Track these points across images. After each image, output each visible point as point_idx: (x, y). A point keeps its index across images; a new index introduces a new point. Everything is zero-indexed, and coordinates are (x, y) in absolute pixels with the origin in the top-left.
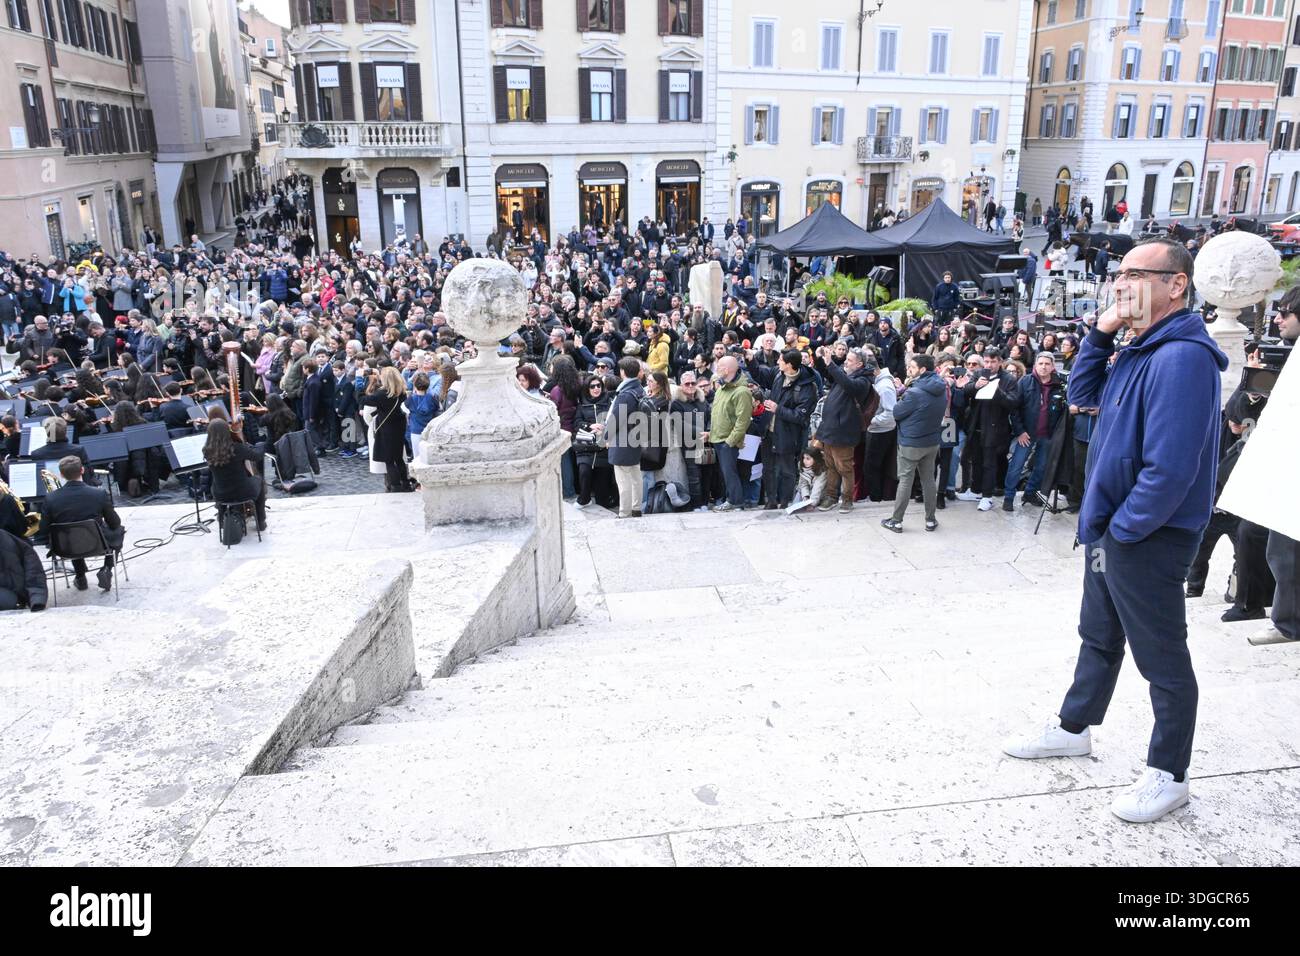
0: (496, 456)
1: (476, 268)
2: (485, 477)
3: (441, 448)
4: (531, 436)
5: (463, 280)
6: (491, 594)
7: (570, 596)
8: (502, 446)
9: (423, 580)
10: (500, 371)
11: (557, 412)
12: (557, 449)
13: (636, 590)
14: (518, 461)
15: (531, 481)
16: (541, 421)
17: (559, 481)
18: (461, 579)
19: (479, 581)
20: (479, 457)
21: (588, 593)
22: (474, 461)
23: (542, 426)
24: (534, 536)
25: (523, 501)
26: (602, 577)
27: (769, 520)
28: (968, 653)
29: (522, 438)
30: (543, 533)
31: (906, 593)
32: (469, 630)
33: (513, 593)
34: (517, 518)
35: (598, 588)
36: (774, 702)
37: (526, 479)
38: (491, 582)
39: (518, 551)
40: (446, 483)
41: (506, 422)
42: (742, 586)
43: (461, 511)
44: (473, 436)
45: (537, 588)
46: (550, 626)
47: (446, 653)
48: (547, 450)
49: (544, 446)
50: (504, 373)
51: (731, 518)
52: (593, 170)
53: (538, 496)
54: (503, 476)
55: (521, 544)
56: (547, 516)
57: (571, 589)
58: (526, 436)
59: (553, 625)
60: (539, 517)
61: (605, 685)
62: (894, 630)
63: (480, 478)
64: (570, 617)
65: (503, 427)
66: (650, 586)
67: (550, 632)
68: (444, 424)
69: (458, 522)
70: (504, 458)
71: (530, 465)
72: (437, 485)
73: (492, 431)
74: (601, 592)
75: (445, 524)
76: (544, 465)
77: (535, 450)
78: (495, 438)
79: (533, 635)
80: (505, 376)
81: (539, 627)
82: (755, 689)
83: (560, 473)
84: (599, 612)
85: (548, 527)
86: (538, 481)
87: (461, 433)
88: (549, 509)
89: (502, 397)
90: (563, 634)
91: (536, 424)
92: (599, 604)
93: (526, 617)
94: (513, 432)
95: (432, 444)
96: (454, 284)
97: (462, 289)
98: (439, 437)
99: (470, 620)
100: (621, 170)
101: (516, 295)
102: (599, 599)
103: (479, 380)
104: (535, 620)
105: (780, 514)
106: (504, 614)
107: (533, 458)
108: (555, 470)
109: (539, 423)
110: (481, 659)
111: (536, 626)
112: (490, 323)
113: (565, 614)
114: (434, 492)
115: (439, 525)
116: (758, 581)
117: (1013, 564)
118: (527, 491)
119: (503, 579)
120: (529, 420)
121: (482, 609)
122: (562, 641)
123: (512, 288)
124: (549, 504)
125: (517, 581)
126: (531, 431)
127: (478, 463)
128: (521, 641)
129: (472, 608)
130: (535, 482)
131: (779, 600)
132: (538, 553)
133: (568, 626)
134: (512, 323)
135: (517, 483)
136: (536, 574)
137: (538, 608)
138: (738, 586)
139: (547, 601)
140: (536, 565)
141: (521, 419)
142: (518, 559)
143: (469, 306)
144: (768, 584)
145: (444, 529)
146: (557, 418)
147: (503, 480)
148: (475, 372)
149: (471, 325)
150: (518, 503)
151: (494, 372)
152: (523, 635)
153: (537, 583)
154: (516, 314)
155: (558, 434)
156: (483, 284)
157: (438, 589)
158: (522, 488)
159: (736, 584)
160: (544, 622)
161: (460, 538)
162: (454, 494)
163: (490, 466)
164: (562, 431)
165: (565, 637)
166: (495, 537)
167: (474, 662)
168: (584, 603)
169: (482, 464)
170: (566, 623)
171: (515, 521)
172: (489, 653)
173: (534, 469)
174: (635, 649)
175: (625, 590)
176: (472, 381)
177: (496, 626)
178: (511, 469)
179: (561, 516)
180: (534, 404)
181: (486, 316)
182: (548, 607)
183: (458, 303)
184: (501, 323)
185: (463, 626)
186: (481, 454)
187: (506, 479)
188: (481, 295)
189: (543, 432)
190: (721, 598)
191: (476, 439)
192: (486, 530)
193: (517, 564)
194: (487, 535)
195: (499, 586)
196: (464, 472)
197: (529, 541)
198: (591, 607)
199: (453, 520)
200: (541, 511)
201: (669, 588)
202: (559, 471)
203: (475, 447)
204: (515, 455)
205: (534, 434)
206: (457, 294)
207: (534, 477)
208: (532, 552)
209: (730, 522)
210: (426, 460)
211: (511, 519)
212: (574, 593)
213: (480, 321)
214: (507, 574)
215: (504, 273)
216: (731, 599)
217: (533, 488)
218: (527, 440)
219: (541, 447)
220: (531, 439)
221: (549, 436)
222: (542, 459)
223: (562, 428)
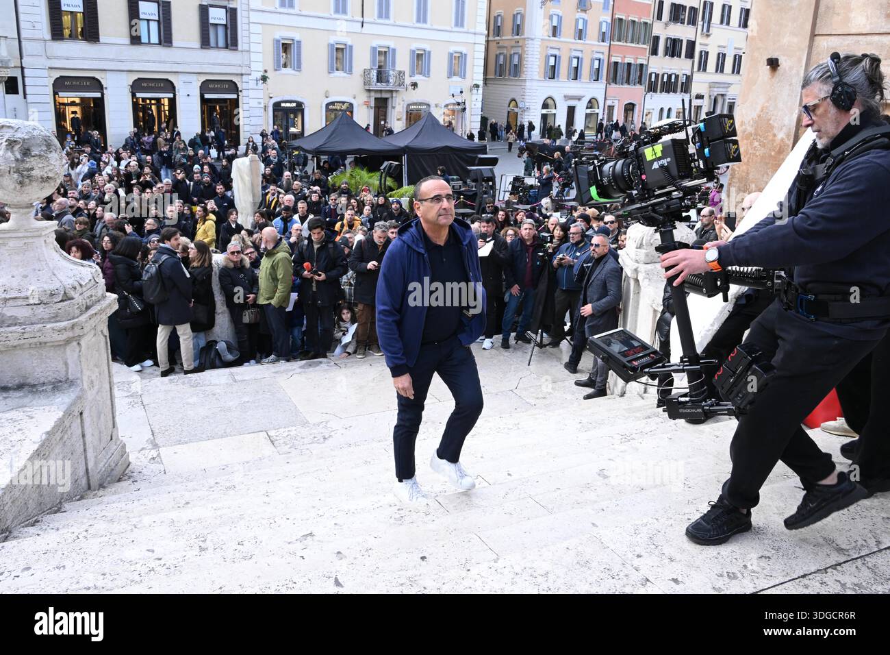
0: (34, 319)
2: (22, 341)
4: (73, 299)
7: (123, 452)
8: (41, 308)
10: (35, 234)
11: (101, 275)
12: (102, 311)
13: (191, 441)
14: (58, 324)
15: (75, 344)
16: (83, 284)
17: (107, 343)
19: (13, 450)
20: (14, 322)
21: (143, 449)
22: (8, 326)
23: (84, 289)
24: (79, 398)
25: (66, 364)
26: (156, 431)
27: (311, 369)
28: (509, 475)
29: (61, 301)
30: (90, 395)
31: (433, 422)
34: (61, 381)
35: (152, 443)
36: (338, 552)
37: (68, 342)
38: (29, 448)
39: (61, 414)
41: (43, 285)
42: (289, 429)
44: (6, 300)
45: (85, 450)
46: (102, 486)
48: (91, 312)
49: (88, 308)
50: (40, 237)
51: (277, 369)
52: (144, 85)
53: (83, 360)
54: (43, 339)
55: (64, 407)
56: (94, 377)
57: (124, 447)
58: (67, 298)
59: (106, 484)
60: (85, 378)
61: (153, 551)
63: (16, 343)
64: (124, 474)
65: (40, 289)
66: (204, 436)
67: (101, 492)
70: (42, 321)
71: (73, 327)
73: (28, 293)
74: (156, 446)
76: (88, 327)
77: (77, 312)
78: (32, 302)
79: (82, 498)
80: (41, 240)
81: (89, 488)
82: (315, 538)
83: (108, 335)
84: (153, 466)
85: (96, 387)
86: (83, 343)
88: (97, 370)
89: (39, 259)
90: (115, 493)
91: (78, 287)
92: (154, 459)
93: (72, 481)
94: (52, 295)
100: (170, 86)
101: (50, 155)
102: (154, 453)
104: (84, 481)
105: (321, 362)
107: (76, 320)
108: (102, 331)
109: (81, 285)
110: (15, 533)
111: (86, 488)
112: (21, 183)
113: (119, 470)
116: (305, 424)
117: (515, 391)
118: (71, 353)
119: (42, 446)
120: (69, 282)
122: (114, 502)
123: (44, 148)
124: (96, 366)
125: (61, 445)
126: (72, 293)
127: (12, 328)
128: (67, 506)
130: (79, 344)
131: (325, 438)
132: (85, 415)
133: (123, 484)
135: (60, 345)
136: (83, 436)
137: (87, 470)
138: (287, 429)
139: (96, 463)
140: (82, 427)
141: (61, 282)
142: (60, 423)
144: (314, 425)
146: (102, 281)
147: (43, 344)
150: (61, 366)
151: (29, 235)
152: (69, 500)
153: (85, 444)
154: (50, 175)
155: (104, 297)
156: (11, 143)
158: (65, 349)
159: (285, 428)
160: (95, 480)
163: (28, 330)
164: (108, 294)
165: (114, 498)
166: (34, 403)
168: (137, 460)
169: (18, 329)
170: (119, 480)
171: (58, 385)
172: (27, 526)
173: (77, 331)
174: (188, 503)
175: (179, 442)
177: (35, 495)
178: (51, 332)
179: (110, 377)
180: (75, 267)
181: (15, 176)
182: (98, 464)
184: (35, 184)
186: (16, 318)
187: (46, 343)
188: (10, 154)
189: (87, 294)
190: (272, 441)
191: (10, 303)
192: (26, 396)
193: (60, 426)
194: (26, 400)
197: (74, 404)
198: (145, 461)
200: (87, 373)
201: (222, 437)
202: (106, 332)
203: (9, 311)
204: (55, 318)
205: (76, 296)
207: (78, 339)
208: (77, 414)
209: (276, 372)
211: (54, 383)
212: (127, 451)
213: (10, 181)
214: (47, 439)
215: (33, 132)
216: (281, 441)
217: (77, 350)
218: (69, 302)
219: (84, 309)
220: (72, 301)
221: (93, 298)
222: (86, 321)
223: (107, 291)
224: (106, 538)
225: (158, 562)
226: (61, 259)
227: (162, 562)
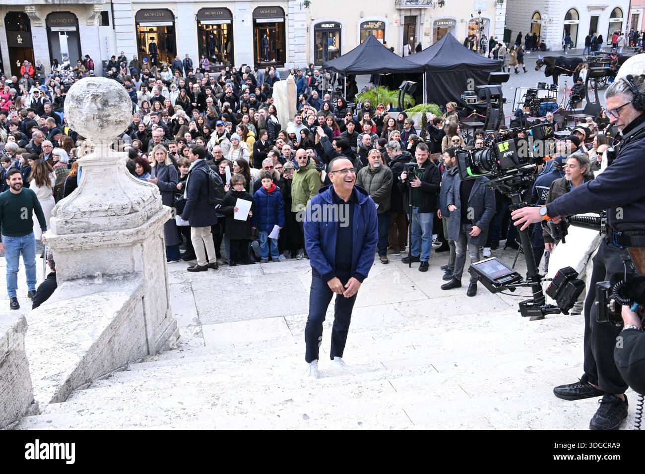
0: (110, 227)
1: (89, 85)
2: (102, 243)
3: (66, 222)
4: (137, 211)
5: (79, 94)
6: (104, 332)
7: (175, 328)
8: (115, 218)
9: (51, 324)
10: (111, 163)
11: (159, 192)
12: (158, 220)
13: (226, 321)
14: (127, 230)
15: (139, 245)
16: (145, 200)
17: (163, 244)
18: (80, 322)
19: (95, 323)
20: (97, 228)
21: (190, 325)
22: (93, 231)
23: (146, 204)
24: (141, 286)
25: (133, 260)
26: (201, 312)
28: (456, 365)
29: (129, 213)
30: (150, 283)
31: (421, 316)
32: (84, 362)
33: (124, 330)
34: (129, 273)
35: (197, 321)
36: (305, 415)
37: (134, 243)
38: (105, 323)
39: (128, 298)
40: (72, 249)
41: (117, 201)
43: (85, 268)
44: (91, 212)
45: (145, 325)
46: (158, 353)
47: (62, 383)
48: (151, 221)
49: (148, 218)
50: (115, 164)
51: (298, 265)
52: (207, 14)
53: (145, 257)
54: (116, 242)
55: (130, 293)
56: (153, 270)
57: (175, 323)
58: (133, 211)
59: (160, 352)
60: (146, 271)
61: (182, 403)
62: (407, 347)
63: (98, 244)
65: (115, 205)
66: (236, 318)
67: (156, 358)
68: (69, 204)
69: (83, 277)
70: (116, 228)
71: (137, 232)
72: (66, 250)
73: (107, 208)
74: (199, 324)
75: (73, 280)
76: (148, 233)
77: (141, 221)
78: (109, 213)
79: (143, 361)
80: (116, 167)
81: (149, 353)
82: (294, 403)
83: (164, 238)
84: (197, 340)
85: (155, 278)
86: (145, 244)
87: (83, 210)
88: (155, 265)
89: (114, 182)
90: (166, 359)
91: (142, 203)
92: (197, 333)
93: (136, 347)
94: (123, 209)
95: (60, 220)
96: (73, 97)
97: (79, 100)
98: (65, 214)
99: (84, 355)
100: (227, 14)
101: (122, 105)
102: (198, 329)
103: (95, 170)
104: (145, 349)
106: (116, 347)
107: (139, 228)
108: (159, 235)
110: (95, 384)
111: (146, 353)
112: (102, 126)
113: (171, 341)
114: (63, 256)
115: (68, 280)
118: (136, 251)
119: (114, 321)
120: (135, 199)
121: (96, 345)
122: (163, 366)
123: (118, 99)
124: (155, 261)
126: (137, 207)
127: (96, 233)
128: (131, 366)
129: (87, 344)
130: (142, 245)
132: (145, 299)
134: (119, 126)
135: (129, 246)
136: (144, 315)
137: (147, 340)
138: (301, 316)
139: (154, 335)
140: (144, 308)
141: (129, 199)
142: (127, 305)
143: (84, 113)
145: (72, 283)
146: (159, 197)
147: (116, 245)
148: (92, 164)
149: (86, 128)
150: (130, 263)
151: (107, 163)
152: (134, 361)
153: (145, 321)
154: (122, 119)
155: (161, 209)
156: (95, 97)
157: (61, 331)
158: (132, 249)
159: (299, 314)
160: (152, 349)
161: (83, 290)
162: (79, 257)
163: (106, 234)
164: (164, 206)
165: (165, 362)
166: (110, 288)
167: (89, 387)
168: (186, 334)
169: (99, 233)
170: (171, 349)
171: (127, 276)
172: (103, 379)
173: (140, 236)
174: (214, 370)
175: (217, 322)
176: (90, 171)
177: (109, 357)
178: (122, 236)
179: (165, 270)
180: (138, 186)
181: (98, 121)
182: (155, 337)
183: (75, 111)
184: (111, 126)
185: (79, 360)
186: (98, 226)
187: (118, 244)
188: (94, 105)
189: (148, 208)
190: (288, 325)
191: (94, 214)
192: (104, 283)
193: (127, 307)
194: (105, 286)
195: (111, 327)
196: (85, 240)
197: (137, 290)
198: (191, 335)
199: (79, 276)
200: (148, 267)
201: (250, 319)
202: (163, 235)
203: (94, 220)
204: (125, 226)
205: (140, 209)
206: (75, 105)
207: (141, 242)
208: (140, 298)
209: (297, 268)
210: (55, 231)
211: (124, 274)
212: (178, 326)
213: (94, 125)
214: (118, 317)
215: (112, 88)
216: (295, 325)
217: (141, 250)
218: (134, 214)
219: (145, 219)
220: (137, 213)
221: (153, 210)
222: (147, 228)
223: (163, 204)
224: (153, 392)
225: (183, 411)
226: (129, 180)
227: (186, 411)
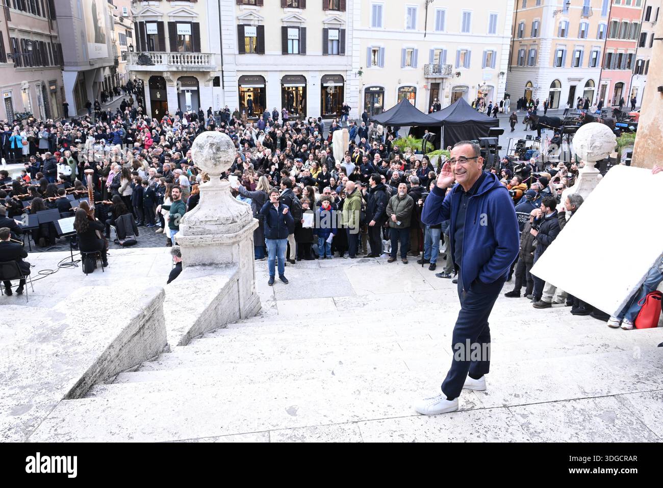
0: (218, 232)
1: (208, 137)
2: (213, 242)
3: (190, 227)
4: (236, 222)
5: (201, 143)
6: (212, 303)
7: (258, 302)
8: (222, 226)
9: (178, 295)
10: (220, 189)
11: (251, 209)
12: (250, 228)
13: (293, 299)
14: (229, 235)
15: (237, 245)
17: (252, 244)
18: (197, 294)
19: (206, 296)
20: (209, 232)
21: (268, 301)
22: (207, 234)
23: (242, 217)
24: (237, 272)
25: (232, 254)
26: (276, 291)
27: (363, 264)
28: (445, 336)
29: (231, 223)
30: (243, 271)
31: (428, 302)
32: (199, 321)
33: (225, 302)
34: (229, 263)
35: (273, 298)
36: (340, 362)
37: (234, 243)
38: (213, 296)
39: (228, 280)
40: (193, 245)
41: (223, 214)
42: (346, 297)
43: (201, 259)
44: (206, 221)
45: (239, 299)
46: (246, 318)
47: (185, 333)
48: (245, 229)
49: (243, 227)
50: (223, 190)
51: (344, 262)
52: (289, 79)
53: (240, 253)
54: (222, 242)
55: (230, 277)
56: (245, 262)
57: (259, 298)
58: (234, 222)
59: (248, 317)
60: (241, 262)
61: (261, 351)
62: (415, 322)
63: (210, 243)
64: (258, 313)
65: (222, 217)
66: (300, 296)
67: (245, 321)
68: (192, 215)
69: (199, 265)
70: (222, 233)
71: (236, 236)
72: (189, 246)
73: (216, 219)
74: (275, 299)
75: (192, 266)
76: (243, 237)
77: (238, 229)
78: (218, 223)
79: (236, 322)
80: (223, 191)
81: (240, 318)
84: (273, 311)
85: (246, 267)
86: (240, 244)
87: (201, 220)
88: (247, 258)
89: (222, 202)
90: (252, 322)
91: (239, 216)
92: (273, 306)
93: (232, 313)
94: (227, 220)
95: (185, 226)
96: (197, 144)
97: (201, 147)
98: (189, 222)
99: (199, 316)
100: (303, 79)
101: (229, 150)
102: (274, 303)
103: (210, 193)
104: (238, 314)
105: (369, 260)
106: (220, 312)
107: (238, 233)
109: (241, 215)
110: (205, 335)
111: (239, 317)
112: (215, 165)
113: (256, 310)
114: (187, 250)
115: (190, 266)
116: (355, 295)
118: (235, 249)
119: (219, 295)
120: (236, 213)
121: (207, 310)
122: (251, 327)
123: (226, 147)
124: (247, 256)
125: (227, 296)
126: (236, 219)
127: (209, 236)
128: (229, 325)
129: (201, 309)
131: (364, 305)
132: (240, 281)
133: (257, 318)
134: (227, 164)
135: (230, 245)
136: (239, 291)
137: (240, 308)
138: (344, 297)
139: (244, 306)
140: (238, 287)
141: (232, 213)
142: (227, 285)
143: (204, 155)
144: (359, 296)
145: (192, 268)
146: (251, 212)
147: (221, 244)
148: (208, 189)
149: (205, 165)
150: (230, 256)
151: (218, 189)
152: (231, 322)
153: (239, 296)
154: (229, 160)
155: (252, 220)
156: (212, 145)
157: (185, 300)
158: (232, 247)
160: (243, 315)
161: (199, 273)
162: (197, 251)
163: (215, 237)
164: (254, 219)
165: (251, 324)
166: (217, 273)
167: (201, 337)
168: (265, 306)
169: (211, 236)
170: (255, 316)
171: (228, 265)
172: (210, 333)
173: (238, 239)
174: (283, 331)
175: (287, 299)
176: (207, 194)
177: (214, 319)
178: (226, 238)
180: (238, 205)
181: (213, 161)
182: (245, 306)
183: (199, 154)
184: (221, 165)
185: (195, 319)
186: (210, 231)
187: (223, 244)
188: (211, 150)
189: (243, 220)
190: (335, 303)
191: (208, 223)
192: (213, 269)
193: (228, 286)
194: (213, 271)
195: (217, 298)
196: (202, 240)
197: (235, 275)
198: (269, 307)
199: (197, 264)
200: (242, 260)
202: (252, 239)
203: (208, 227)
204: (228, 231)
205: (238, 221)
206: (198, 150)
207: (238, 242)
208: (236, 280)
209: (343, 264)
210: (183, 233)
211: (226, 264)
212: (260, 301)
213: (210, 163)
214: (221, 292)
215: (223, 139)
216: (340, 304)
217: (238, 248)
218: (234, 223)
219: (241, 227)
221: (247, 221)
222: (242, 234)
223: (254, 217)
224: (243, 343)
225: (262, 355)
226: (232, 201)
227: (264, 355)
